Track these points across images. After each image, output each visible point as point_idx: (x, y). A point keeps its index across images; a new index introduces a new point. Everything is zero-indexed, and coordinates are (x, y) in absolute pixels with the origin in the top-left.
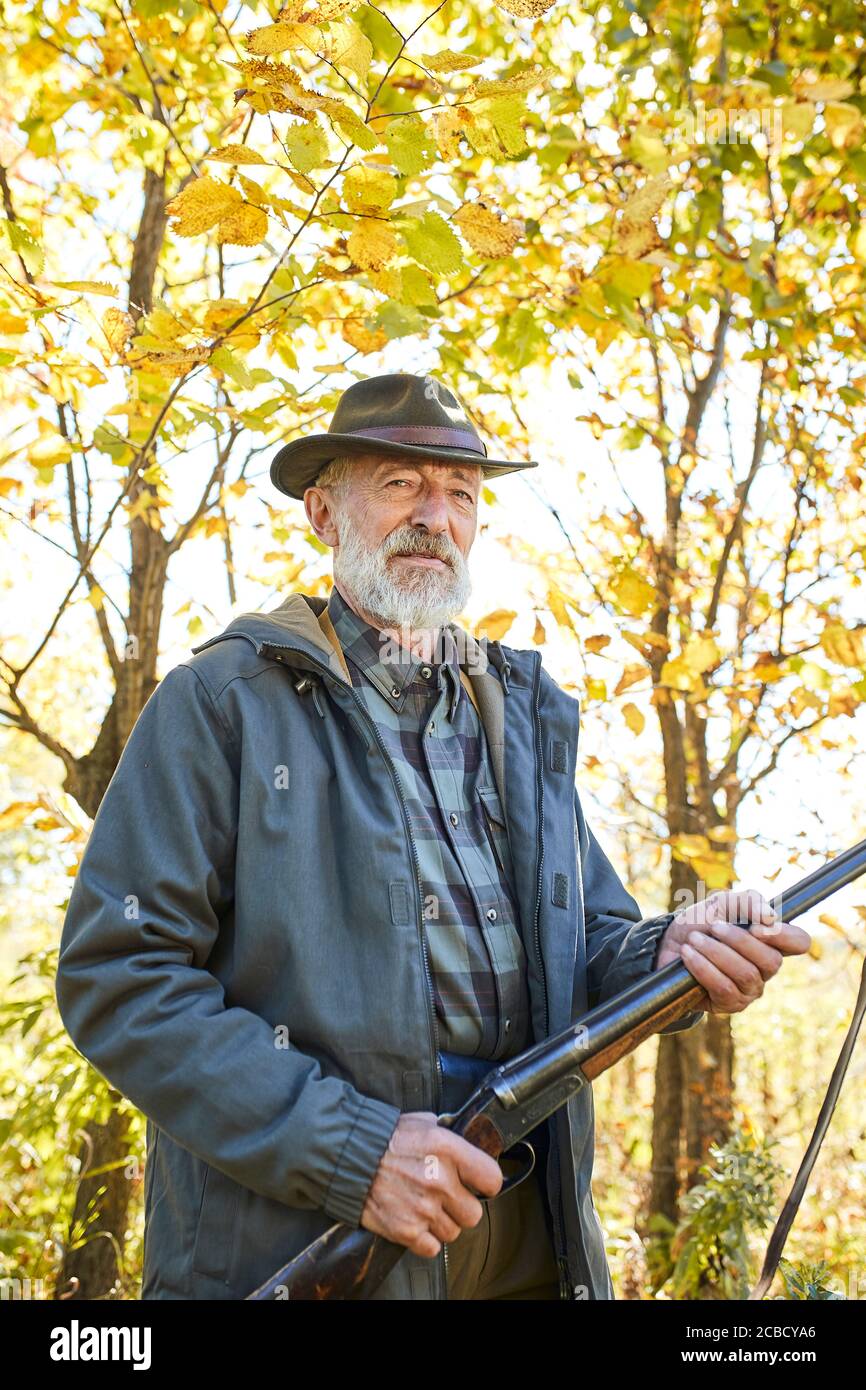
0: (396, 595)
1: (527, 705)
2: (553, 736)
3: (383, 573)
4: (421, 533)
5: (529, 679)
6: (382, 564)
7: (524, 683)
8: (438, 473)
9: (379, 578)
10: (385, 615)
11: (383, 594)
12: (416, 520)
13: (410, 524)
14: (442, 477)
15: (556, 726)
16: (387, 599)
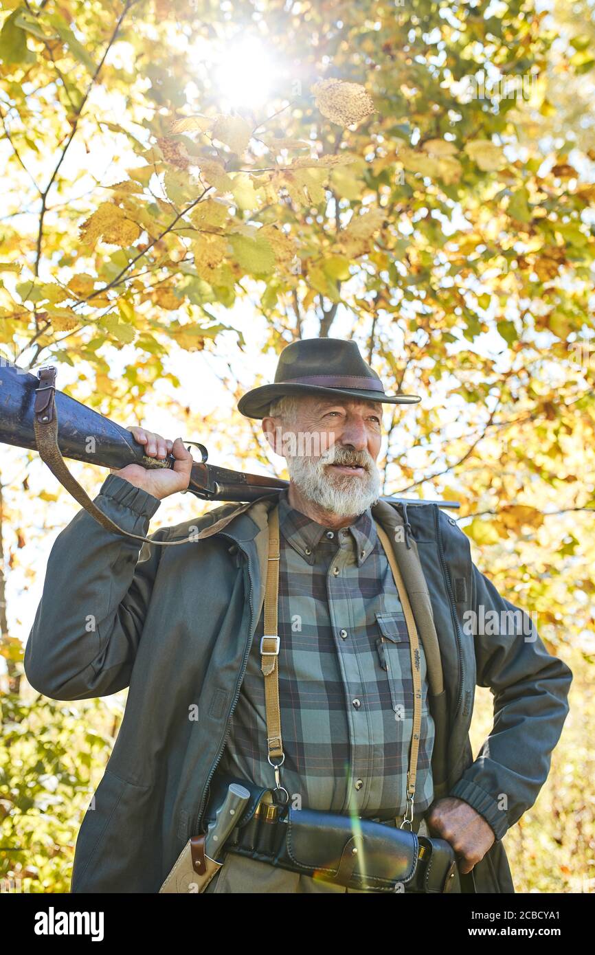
0: (332, 493)
1: (436, 556)
2: (455, 574)
3: (322, 476)
4: (350, 450)
5: (433, 533)
6: (321, 471)
7: (430, 536)
8: (358, 407)
9: (320, 481)
10: (325, 505)
11: (323, 490)
12: (346, 442)
13: (342, 444)
14: (361, 411)
15: (456, 567)
16: (326, 495)
